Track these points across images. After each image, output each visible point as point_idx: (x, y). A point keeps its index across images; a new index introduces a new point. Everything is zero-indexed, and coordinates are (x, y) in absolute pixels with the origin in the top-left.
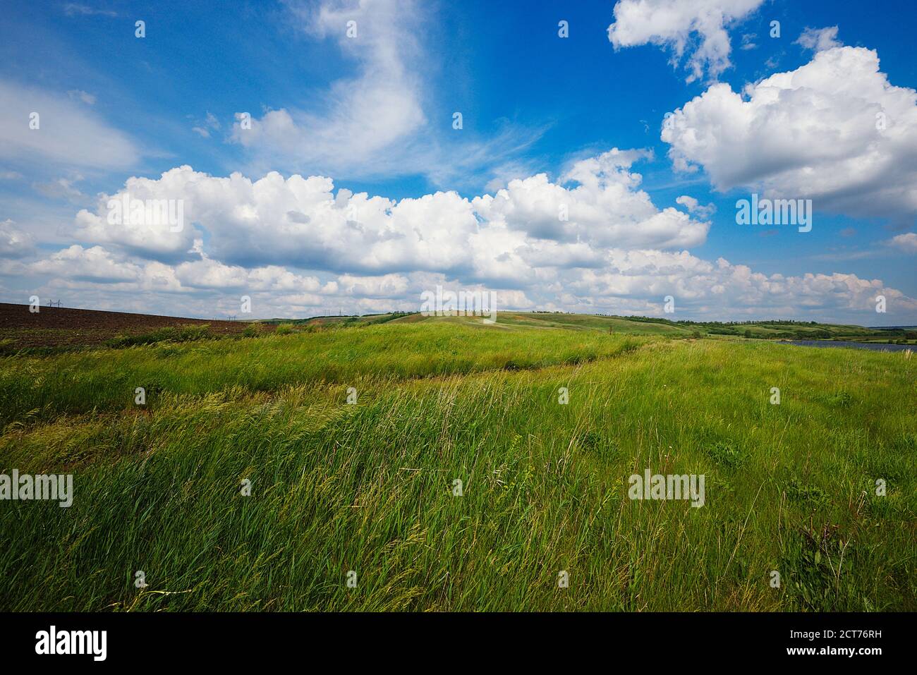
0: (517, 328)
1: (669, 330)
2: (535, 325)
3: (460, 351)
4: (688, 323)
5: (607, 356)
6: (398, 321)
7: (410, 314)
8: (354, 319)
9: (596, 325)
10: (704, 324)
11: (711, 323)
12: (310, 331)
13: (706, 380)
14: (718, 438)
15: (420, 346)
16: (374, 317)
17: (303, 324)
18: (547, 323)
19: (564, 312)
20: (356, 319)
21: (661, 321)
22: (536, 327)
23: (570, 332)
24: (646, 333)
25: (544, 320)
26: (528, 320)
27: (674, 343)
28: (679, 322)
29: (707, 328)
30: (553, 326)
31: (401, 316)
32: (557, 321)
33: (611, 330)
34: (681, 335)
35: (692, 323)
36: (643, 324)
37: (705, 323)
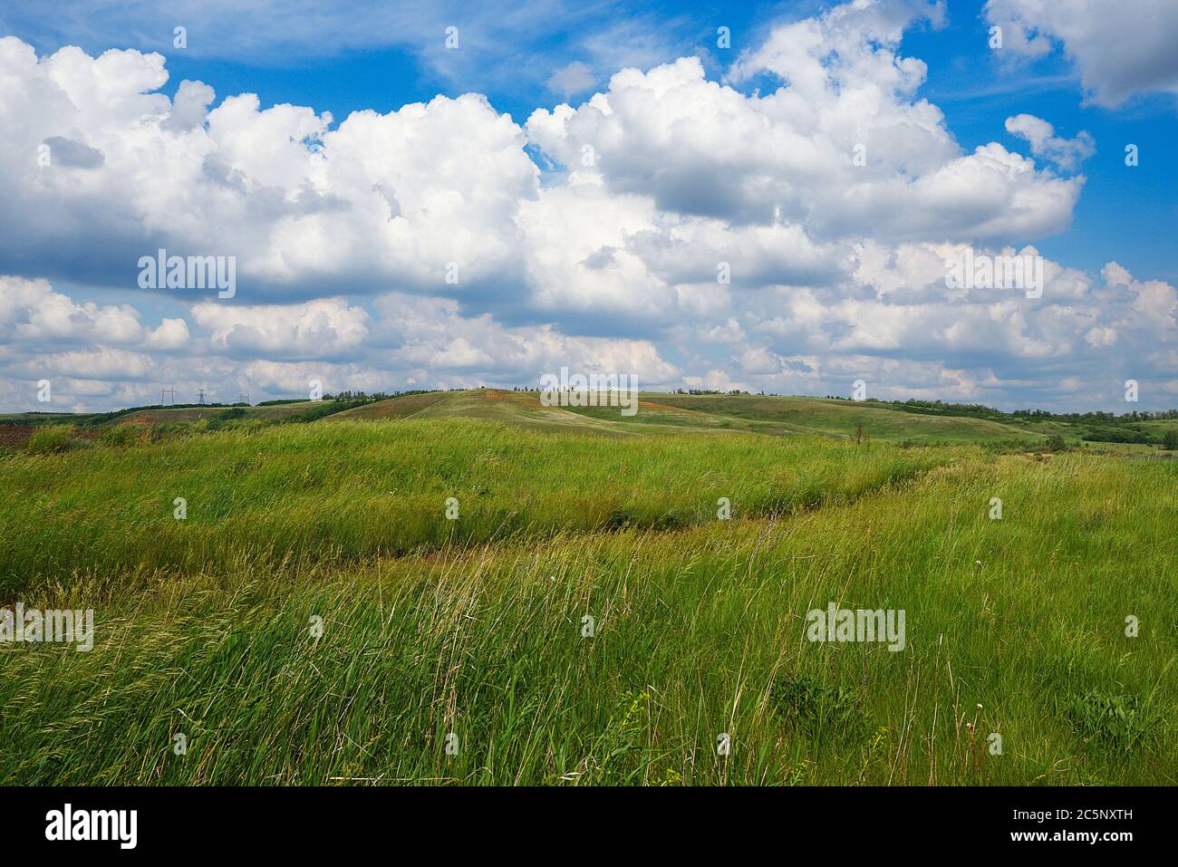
0: (641, 431)
1: (995, 433)
2: (683, 423)
3: (498, 488)
4: (1040, 416)
5: (848, 495)
6: (349, 416)
7: (378, 398)
8: (238, 412)
9: (827, 423)
10: (1074, 419)
11: (1089, 415)
12: (121, 440)
13: (1073, 548)
14: (1091, 681)
15: (399, 475)
16: (287, 406)
17: (102, 427)
18: (712, 419)
19: (753, 392)
20: (242, 412)
21: (977, 412)
22: (687, 429)
23: (766, 439)
24: (942, 440)
25: (707, 411)
26: (666, 413)
27: (1005, 463)
28: (1016, 414)
29: (1081, 428)
30: (726, 426)
31: (355, 405)
32: (735, 414)
33: (859, 434)
34: (1022, 443)
35: (1047, 416)
36: (934, 418)
37: (1076, 416)
